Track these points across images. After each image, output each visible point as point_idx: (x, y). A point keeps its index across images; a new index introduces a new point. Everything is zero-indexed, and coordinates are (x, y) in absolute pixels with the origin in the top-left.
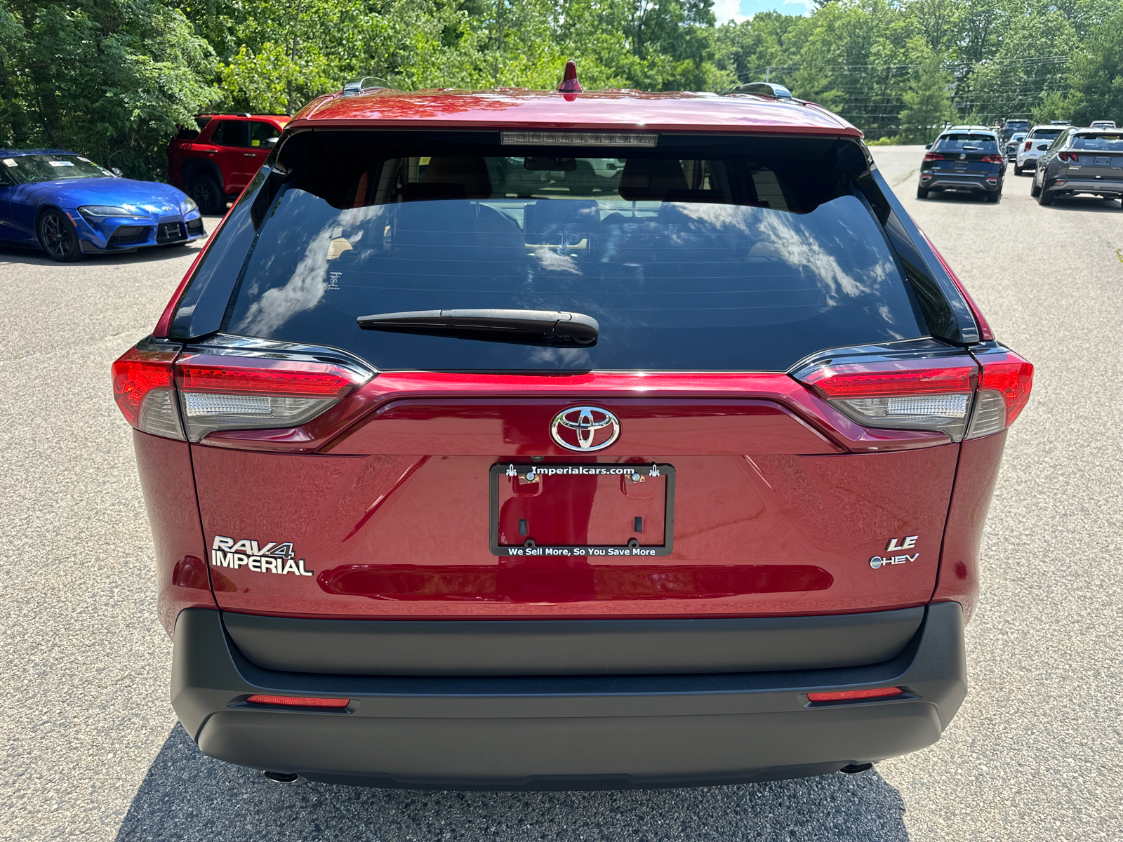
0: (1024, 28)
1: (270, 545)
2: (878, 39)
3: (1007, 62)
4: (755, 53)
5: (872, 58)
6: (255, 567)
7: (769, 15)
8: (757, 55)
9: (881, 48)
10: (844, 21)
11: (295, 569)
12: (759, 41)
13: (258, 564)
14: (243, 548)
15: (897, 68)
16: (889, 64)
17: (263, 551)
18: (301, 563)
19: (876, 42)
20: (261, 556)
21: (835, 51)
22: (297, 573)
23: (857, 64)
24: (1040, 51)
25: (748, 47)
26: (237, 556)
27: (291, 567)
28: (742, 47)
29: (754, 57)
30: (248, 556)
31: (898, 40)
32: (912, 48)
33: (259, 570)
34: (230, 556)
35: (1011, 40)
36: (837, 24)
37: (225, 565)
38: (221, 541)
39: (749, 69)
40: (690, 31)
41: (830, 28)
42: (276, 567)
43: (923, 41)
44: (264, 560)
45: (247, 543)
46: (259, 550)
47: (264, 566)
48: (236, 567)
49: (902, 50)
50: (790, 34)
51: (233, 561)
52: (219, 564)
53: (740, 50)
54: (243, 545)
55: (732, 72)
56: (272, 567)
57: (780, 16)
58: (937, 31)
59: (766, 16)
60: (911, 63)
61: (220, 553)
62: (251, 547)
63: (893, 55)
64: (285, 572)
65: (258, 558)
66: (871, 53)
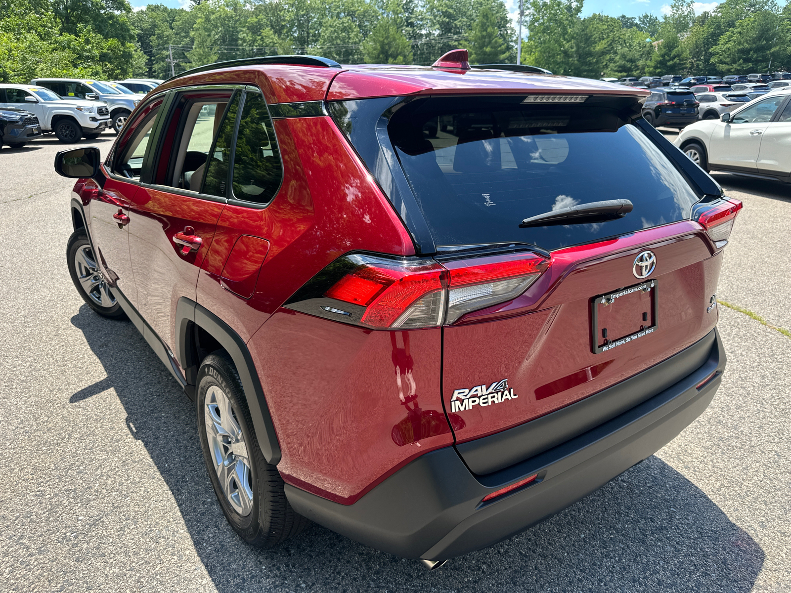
0: (331, 26)
1: (494, 385)
2: (242, 29)
3: (325, 47)
4: (154, 35)
5: (240, 42)
6: (484, 403)
7: (157, 7)
8: (156, 36)
9: (244, 34)
10: (217, 15)
11: (508, 396)
12: (154, 26)
13: (486, 400)
14: (476, 393)
15: (257, 49)
16: (253, 46)
17: (490, 390)
18: (512, 390)
19: (242, 31)
20: (488, 395)
21: (215, 36)
22: (510, 398)
23: (232, 45)
24: (343, 40)
25: (146, 30)
26: (471, 400)
27: (506, 395)
28: (142, 30)
29: (153, 38)
30: (479, 397)
31: (256, 29)
32: (266, 36)
33: (486, 405)
34: (466, 402)
35: (325, 33)
36: (212, 17)
37: (462, 409)
38: (459, 393)
39: (152, 47)
40: (112, 17)
41: (207, 20)
42: (498, 399)
43: (272, 32)
44: (490, 396)
45: (479, 388)
46: (487, 390)
47: (490, 400)
48: (471, 408)
49: (260, 37)
50: (178, 23)
51: (469, 405)
52: (457, 410)
53: (140, 32)
54: (476, 390)
55: (138, 48)
56: (495, 399)
57: (166, 8)
58: (278, 25)
59: (155, 7)
60: (267, 46)
61: (458, 403)
62: (481, 390)
63: (254, 41)
64: (503, 400)
65: (486, 396)
66: (239, 38)
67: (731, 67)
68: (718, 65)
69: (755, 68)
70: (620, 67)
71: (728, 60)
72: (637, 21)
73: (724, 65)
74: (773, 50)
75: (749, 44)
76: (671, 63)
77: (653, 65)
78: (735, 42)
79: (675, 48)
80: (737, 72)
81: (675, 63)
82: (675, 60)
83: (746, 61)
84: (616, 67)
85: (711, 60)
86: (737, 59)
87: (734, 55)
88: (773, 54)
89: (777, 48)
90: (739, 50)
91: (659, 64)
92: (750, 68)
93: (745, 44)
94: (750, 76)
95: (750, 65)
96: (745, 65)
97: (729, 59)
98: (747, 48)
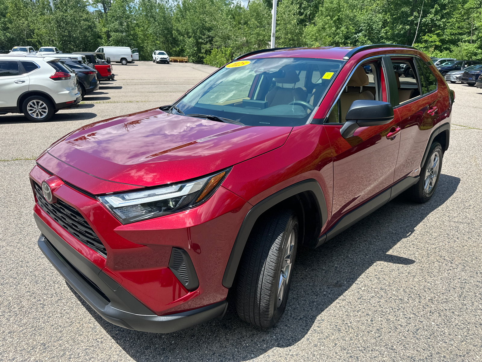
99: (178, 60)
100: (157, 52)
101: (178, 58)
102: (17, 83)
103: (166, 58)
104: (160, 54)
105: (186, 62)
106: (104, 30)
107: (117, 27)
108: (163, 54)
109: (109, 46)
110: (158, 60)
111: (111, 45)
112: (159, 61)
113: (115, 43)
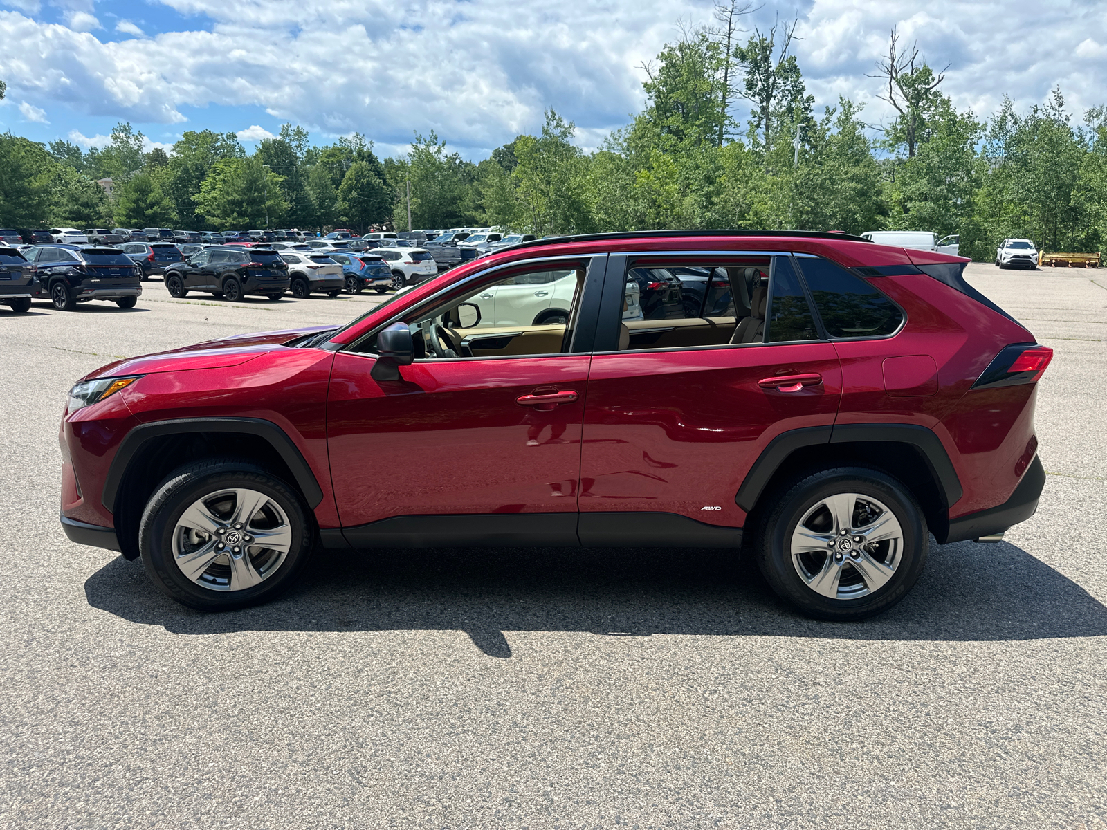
67: (224, 221)
68: (206, 217)
69: (253, 224)
70: (71, 213)
71: (217, 212)
72: (48, 148)
73: (215, 218)
74: (268, 203)
75: (239, 195)
76: (149, 212)
77: (124, 213)
78: (221, 191)
79: (150, 192)
80: (234, 227)
81: (156, 212)
82: (155, 208)
83: (241, 214)
84: (65, 212)
85: (196, 211)
86: (229, 211)
87: (224, 207)
88: (268, 208)
89: (272, 202)
90: (228, 201)
91: (133, 212)
92: (247, 223)
93: (234, 194)
94: (251, 232)
95: (247, 220)
96: (241, 220)
97: (219, 211)
98: (238, 200)
99: (1070, 262)
100: (1011, 241)
101: (1071, 255)
102: (537, 295)
103: (1029, 257)
104: (1015, 246)
105: (1094, 266)
106: (897, 196)
107: (924, 189)
108: (1026, 246)
109: (899, 230)
110: (1005, 261)
111: (906, 229)
112: (1006, 264)
113: (914, 224)
